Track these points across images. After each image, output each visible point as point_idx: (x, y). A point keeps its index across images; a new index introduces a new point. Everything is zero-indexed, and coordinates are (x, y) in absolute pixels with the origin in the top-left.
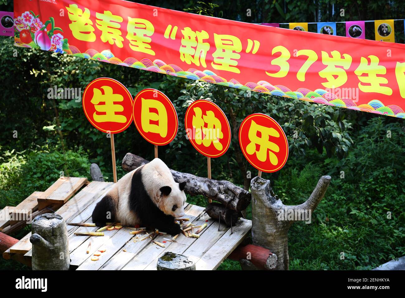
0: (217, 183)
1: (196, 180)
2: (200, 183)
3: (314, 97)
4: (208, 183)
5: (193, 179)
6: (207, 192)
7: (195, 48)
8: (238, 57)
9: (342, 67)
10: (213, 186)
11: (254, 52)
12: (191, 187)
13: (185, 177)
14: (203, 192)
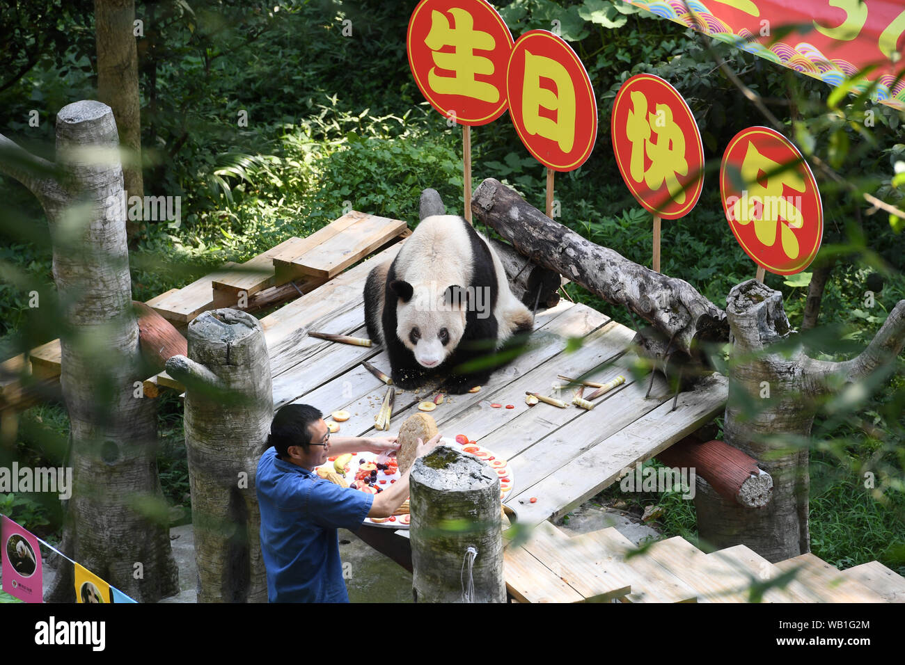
0: (660, 282)
1: (620, 266)
2: (624, 277)
4: (641, 279)
5: (613, 264)
6: (635, 301)
10: (649, 288)
12: (605, 284)
13: (597, 257)
14: (627, 301)
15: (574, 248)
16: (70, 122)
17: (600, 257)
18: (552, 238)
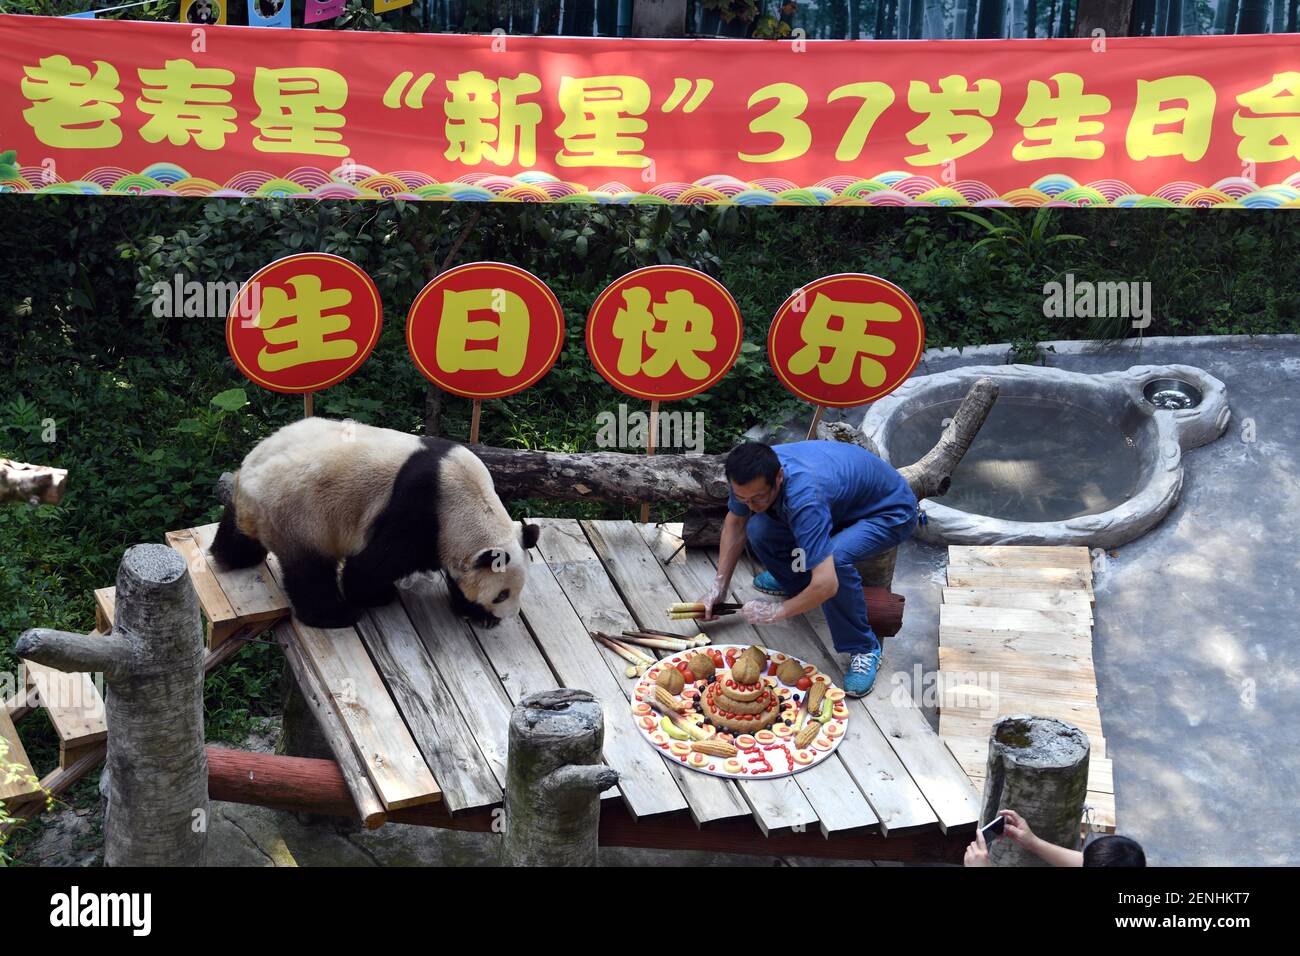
0: (719, 462)
1: (645, 465)
2: (663, 473)
3: (867, 193)
4: (691, 468)
5: (634, 465)
6: (698, 492)
7: (496, 122)
8: (642, 126)
9: (975, 113)
10: (709, 473)
11: (689, 108)
12: (638, 489)
13: (605, 466)
14: (686, 495)
15: (571, 467)
16: (169, 581)
17: (609, 464)
18: (535, 467)
